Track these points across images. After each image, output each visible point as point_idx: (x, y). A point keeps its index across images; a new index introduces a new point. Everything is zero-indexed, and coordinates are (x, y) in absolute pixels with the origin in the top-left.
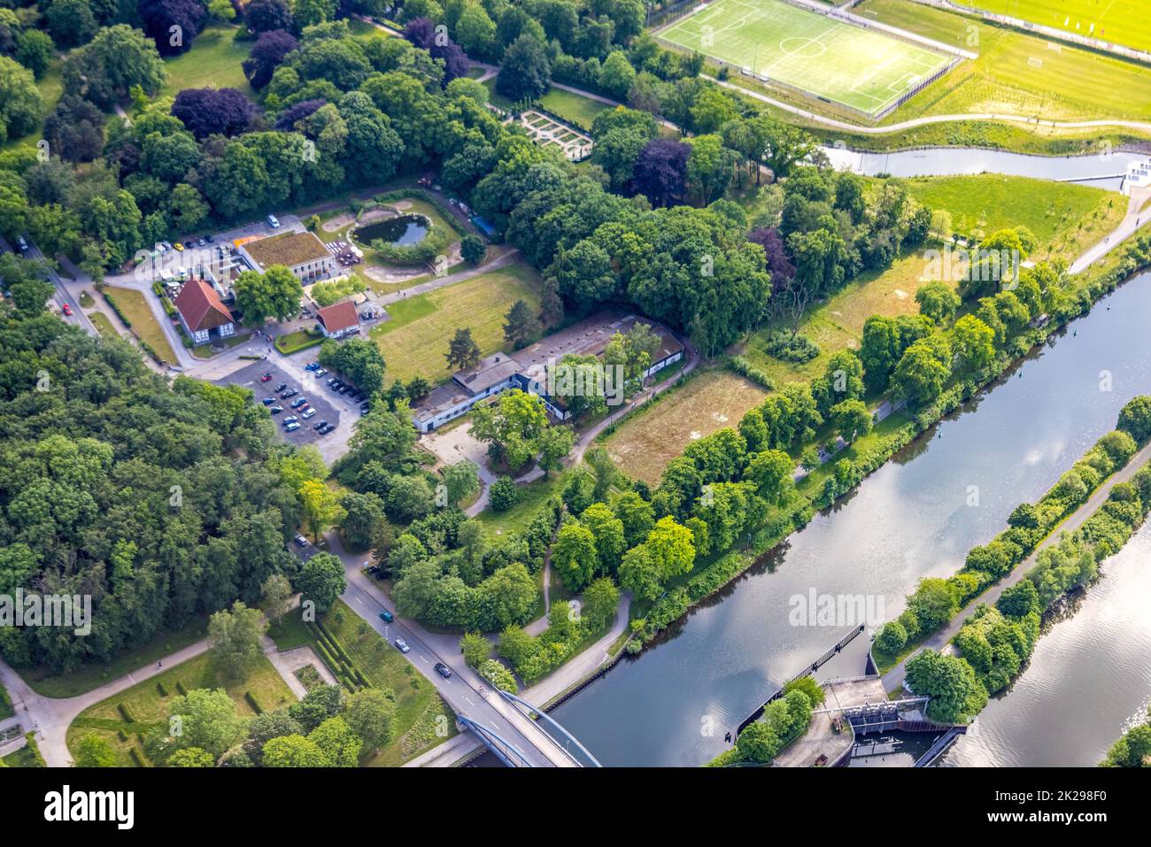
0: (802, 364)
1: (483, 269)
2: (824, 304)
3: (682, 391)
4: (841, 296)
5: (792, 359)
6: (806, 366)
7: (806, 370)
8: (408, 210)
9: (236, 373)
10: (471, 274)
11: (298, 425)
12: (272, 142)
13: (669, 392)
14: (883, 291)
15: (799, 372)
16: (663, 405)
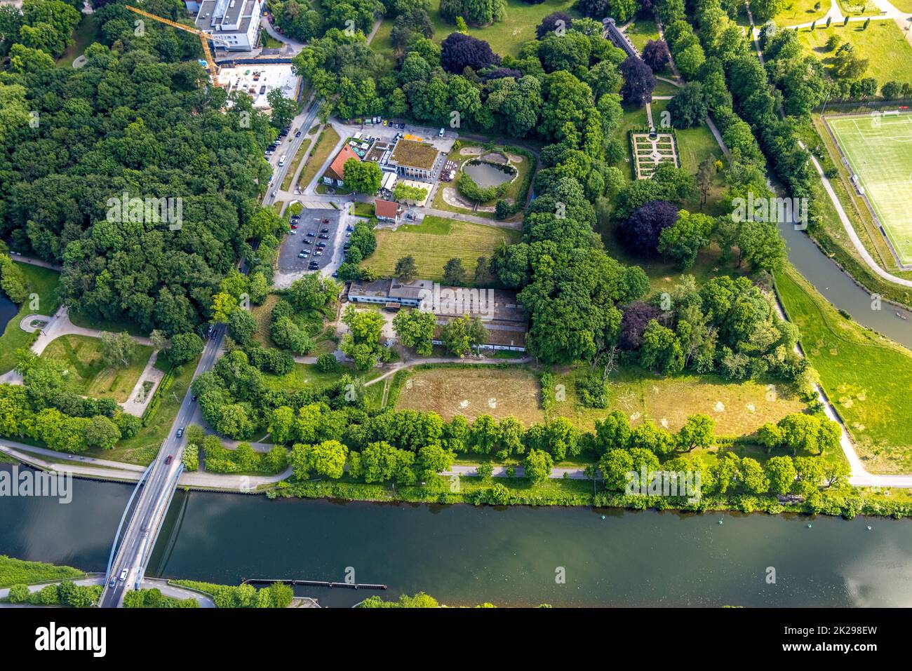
0: (585, 407)
1: (502, 224)
2: (658, 378)
3: (497, 372)
4: (676, 380)
5: (582, 399)
6: (586, 410)
7: (582, 412)
8: (514, 164)
9: (319, 210)
10: (493, 223)
11: (306, 256)
12: (457, 87)
13: (489, 367)
14: (710, 396)
15: (576, 410)
16: (475, 373)
